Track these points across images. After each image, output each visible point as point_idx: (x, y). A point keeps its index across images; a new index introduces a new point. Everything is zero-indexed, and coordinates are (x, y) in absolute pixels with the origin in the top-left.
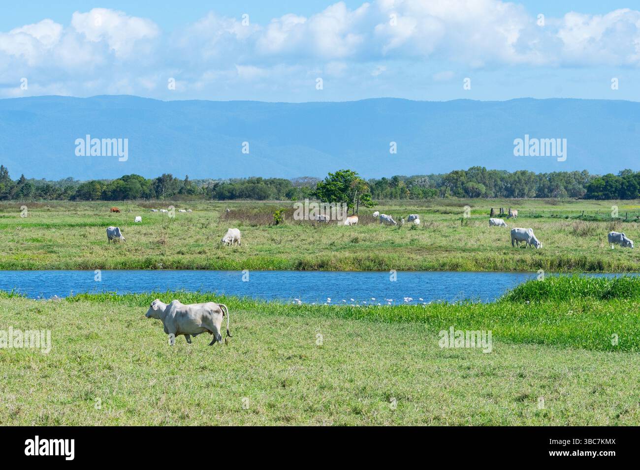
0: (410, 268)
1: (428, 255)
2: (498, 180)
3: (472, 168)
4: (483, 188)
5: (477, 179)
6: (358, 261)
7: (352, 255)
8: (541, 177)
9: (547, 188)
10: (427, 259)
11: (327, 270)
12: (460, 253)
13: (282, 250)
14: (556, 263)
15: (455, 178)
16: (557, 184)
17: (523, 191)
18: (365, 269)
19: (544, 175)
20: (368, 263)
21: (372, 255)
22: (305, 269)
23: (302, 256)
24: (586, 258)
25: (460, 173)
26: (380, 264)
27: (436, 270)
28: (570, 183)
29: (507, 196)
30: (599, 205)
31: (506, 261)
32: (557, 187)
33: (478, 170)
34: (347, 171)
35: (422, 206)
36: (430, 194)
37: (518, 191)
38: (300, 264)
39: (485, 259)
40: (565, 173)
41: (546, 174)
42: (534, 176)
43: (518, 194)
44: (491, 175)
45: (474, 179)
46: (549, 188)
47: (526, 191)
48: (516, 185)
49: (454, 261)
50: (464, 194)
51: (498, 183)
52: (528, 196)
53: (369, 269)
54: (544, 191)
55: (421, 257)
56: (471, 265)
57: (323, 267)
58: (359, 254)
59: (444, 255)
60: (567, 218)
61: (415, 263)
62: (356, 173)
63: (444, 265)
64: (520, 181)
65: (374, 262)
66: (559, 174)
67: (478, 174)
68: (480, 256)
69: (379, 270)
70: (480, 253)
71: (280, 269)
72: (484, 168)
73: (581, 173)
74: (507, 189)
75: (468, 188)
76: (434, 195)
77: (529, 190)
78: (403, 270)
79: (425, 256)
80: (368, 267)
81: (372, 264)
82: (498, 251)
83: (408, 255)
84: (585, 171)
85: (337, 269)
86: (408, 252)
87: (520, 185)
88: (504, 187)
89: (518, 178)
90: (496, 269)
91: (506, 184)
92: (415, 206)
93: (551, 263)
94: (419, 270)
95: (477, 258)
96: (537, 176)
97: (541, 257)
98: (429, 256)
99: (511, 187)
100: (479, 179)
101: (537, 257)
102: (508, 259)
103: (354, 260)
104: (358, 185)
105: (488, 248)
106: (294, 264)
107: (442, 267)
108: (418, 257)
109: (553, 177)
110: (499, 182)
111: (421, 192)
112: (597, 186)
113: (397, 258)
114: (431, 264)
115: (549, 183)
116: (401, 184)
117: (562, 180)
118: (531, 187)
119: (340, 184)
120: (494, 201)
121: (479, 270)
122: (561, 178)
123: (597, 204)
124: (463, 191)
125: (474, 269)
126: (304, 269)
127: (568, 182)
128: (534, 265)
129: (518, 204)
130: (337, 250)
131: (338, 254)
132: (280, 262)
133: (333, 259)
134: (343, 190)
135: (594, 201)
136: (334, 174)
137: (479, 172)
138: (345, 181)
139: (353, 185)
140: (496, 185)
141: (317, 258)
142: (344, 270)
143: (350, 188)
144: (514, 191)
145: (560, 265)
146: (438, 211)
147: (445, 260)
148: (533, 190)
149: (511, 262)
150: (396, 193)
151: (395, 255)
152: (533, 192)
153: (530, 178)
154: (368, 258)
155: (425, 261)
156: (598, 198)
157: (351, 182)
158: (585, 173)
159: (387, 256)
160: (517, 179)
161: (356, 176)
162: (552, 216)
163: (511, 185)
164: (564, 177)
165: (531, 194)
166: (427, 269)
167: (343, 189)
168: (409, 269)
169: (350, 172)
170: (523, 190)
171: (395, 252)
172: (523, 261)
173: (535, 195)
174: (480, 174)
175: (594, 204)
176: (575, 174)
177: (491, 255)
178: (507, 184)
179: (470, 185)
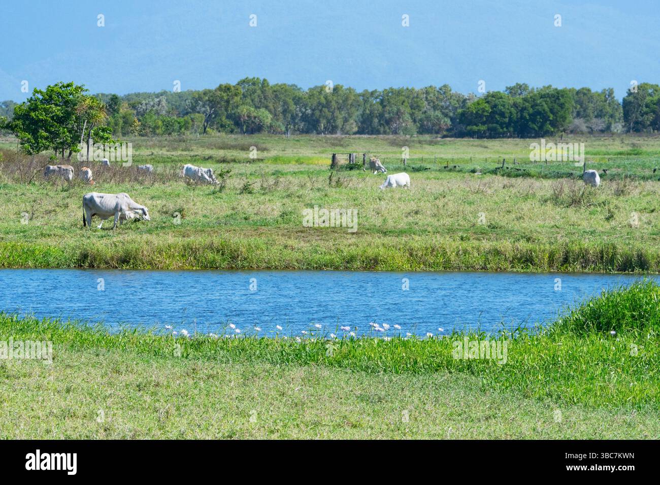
0: (289, 264)
1: (319, 242)
2: (291, 102)
3: (244, 81)
4: (266, 117)
5: (252, 100)
6: (189, 251)
7: (180, 241)
8: (367, 96)
9: (377, 117)
10: (318, 248)
11: (135, 268)
12: (379, 238)
13: (48, 232)
14: (560, 256)
15: (225, 98)
16: (399, 110)
17: (335, 121)
18: (206, 267)
19: (372, 93)
20: (210, 256)
21: (216, 241)
22: (93, 266)
23: (86, 241)
24: (614, 248)
25: (233, 89)
26: (234, 258)
27: (337, 268)
28: (418, 107)
29: (306, 131)
30: (486, 147)
31: (465, 252)
32: (399, 114)
33: (254, 84)
34: (68, 86)
35: (175, 149)
36: (176, 126)
37: (325, 121)
38: (85, 256)
39: (427, 249)
40: (412, 91)
41: (375, 91)
42: (355, 95)
43: (325, 128)
44: (278, 93)
45: (248, 100)
46: (381, 116)
47: (339, 122)
48: (321, 111)
49: (371, 252)
50: (233, 127)
51: (290, 108)
52: (343, 131)
53: (211, 267)
54: (371, 122)
55: (308, 245)
56: (400, 259)
57: (128, 262)
58: (192, 238)
59: (350, 241)
60: (474, 171)
61: (297, 255)
62: (85, 88)
63: (351, 259)
64: (328, 104)
65: (223, 254)
66: (399, 93)
67: (254, 92)
68: (417, 242)
69: (232, 268)
70: (417, 238)
71: (47, 266)
72: (264, 80)
73: (438, 89)
74: (305, 118)
75: (239, 117)
76: (183, 129)
77: (346, 120)
78: (276, 268)
79: (314, 243)
80: (211, 263)
81: (218, 258)
82: (448, 233)
83: (283, 240)
84: (445, 86)
85: (153, 266)
86: (283, 235)
87: (329, 111)
88: (300, 115)
89: (326, 98)
90: (448, 267)
91: (304, 110)
92: (164, 149)
93: (549, 257)
94: (307, 269)
95: (413, 245)
96: (359, 95)
97: (530, 246)
98: (321, 243)
99: (313, 114)
100: (257, 99)
101: (523, 245)
102: (469, 249)
103: (185, 250)
104: (88, 111)
105: (429, 229)
106: (73, 255)
107: (348, 262)
108: (302, 244)
109: (387, 98)
110: (293, 107)
111: (160, 123)
112: (477, 112)
113: (264, 247)
114: (328, 257)
115: (380, 108)
116: (124, 109)
117: (404, 102)
118: (349, 114)
119: (56, 110)
120: (298, 141)
121: (418, 269)
122: (402, 98)
123: (481, 146)
124: (232, 123)
125: (407, 266)
126: (91, 266)
127: (415, 107)
128: (519, 260)
129: (342, 145)
130: (149, 232)
131: (153, 238)
132: (46, 254)
133: (146, 247)
134: (61, 120)
135: (477, 142)
136: (44, 90)
137: (256, 87)
138: (66, 103)
139: (80, 110)
140: (285, 112)
141: (116, 246)
142: (165, 269)
143: (74, 117)
144: (318, 121)
145: (566, 260)
146: (210, 158)
147: (354, 251)
148: (352, 121)
149: (476, 254)
150: (116, 124)
151: (261, 241)
152: (352, 124)
153: (347, 99)
154: (211, 247)
155: (316, 252)
156: (480, 136)
157: (75, 105)
158: (444, 90)
159: (245, 241)
160: (323, 101)
161: (84, 93)
162: (445, 167)
163: (313, 110)
164: (408, 97)
165: (348, 128)
166: (319, 268)
167: (62, 117)
168: (287, 267)
169: (74, 87)
170: (334, 119)
171: (260, 235)
172: (497, 253)
173: (356, 129)
174: (259, 92)
175: (477, 146)
176: (427, 93)
177: (438, 241)
178: (306, 110)
179: (245, 110)
